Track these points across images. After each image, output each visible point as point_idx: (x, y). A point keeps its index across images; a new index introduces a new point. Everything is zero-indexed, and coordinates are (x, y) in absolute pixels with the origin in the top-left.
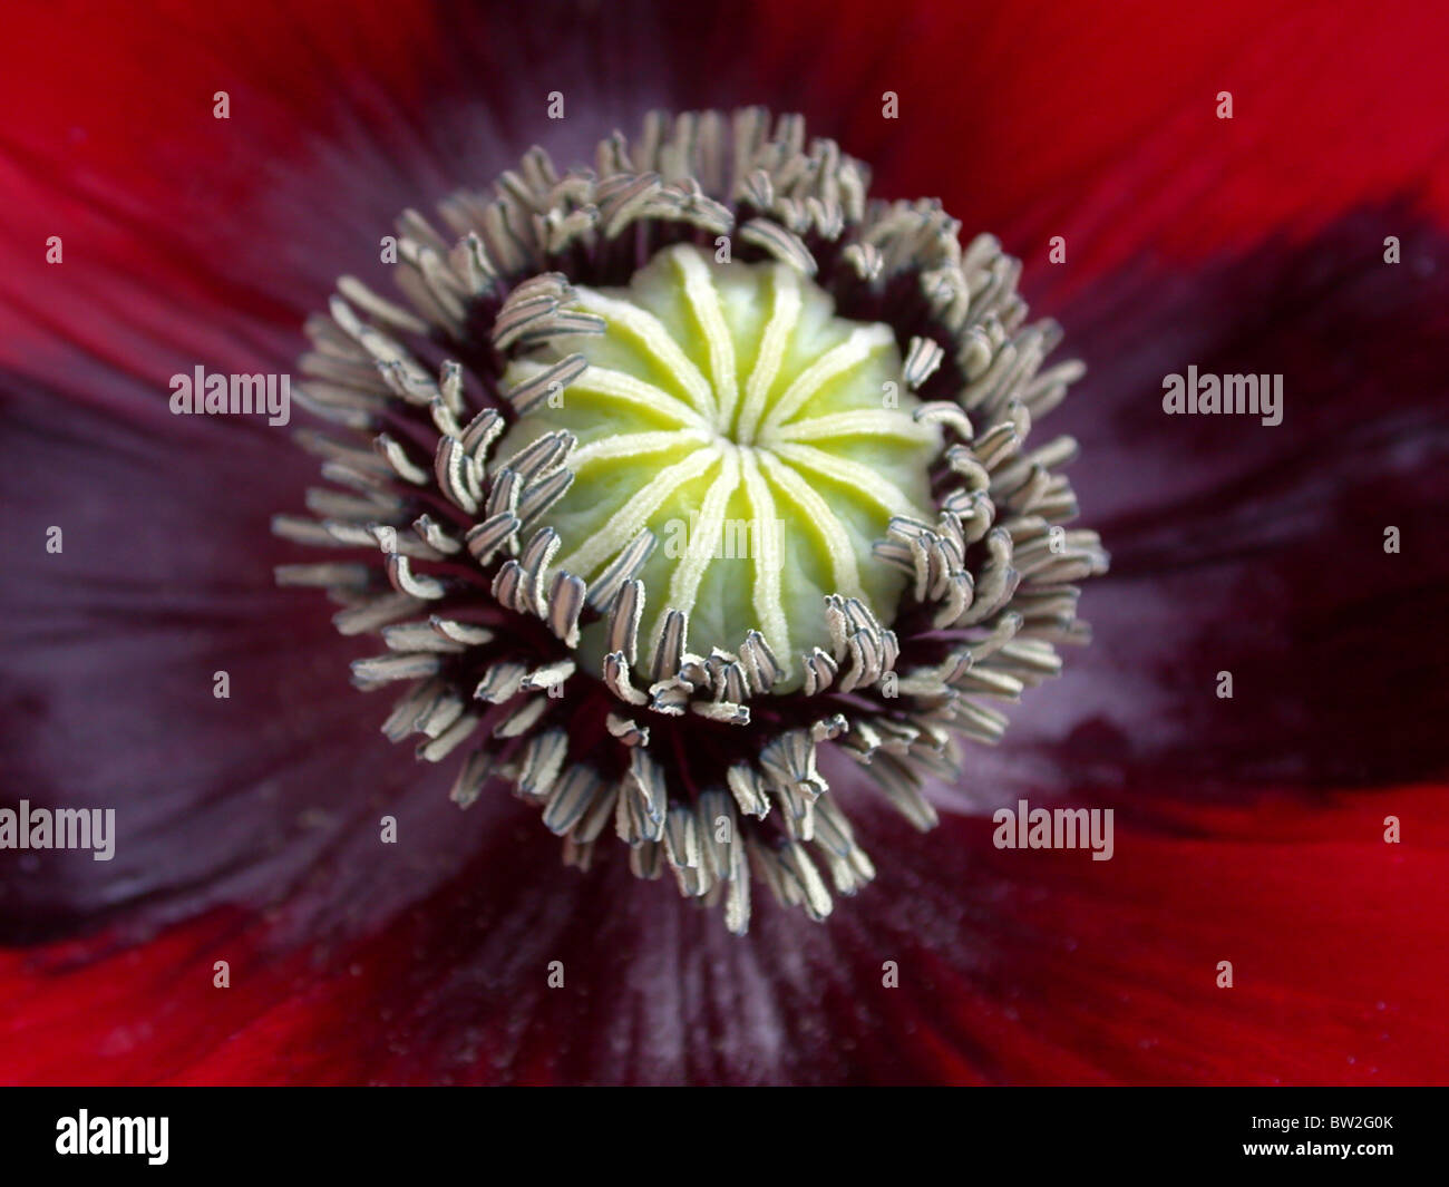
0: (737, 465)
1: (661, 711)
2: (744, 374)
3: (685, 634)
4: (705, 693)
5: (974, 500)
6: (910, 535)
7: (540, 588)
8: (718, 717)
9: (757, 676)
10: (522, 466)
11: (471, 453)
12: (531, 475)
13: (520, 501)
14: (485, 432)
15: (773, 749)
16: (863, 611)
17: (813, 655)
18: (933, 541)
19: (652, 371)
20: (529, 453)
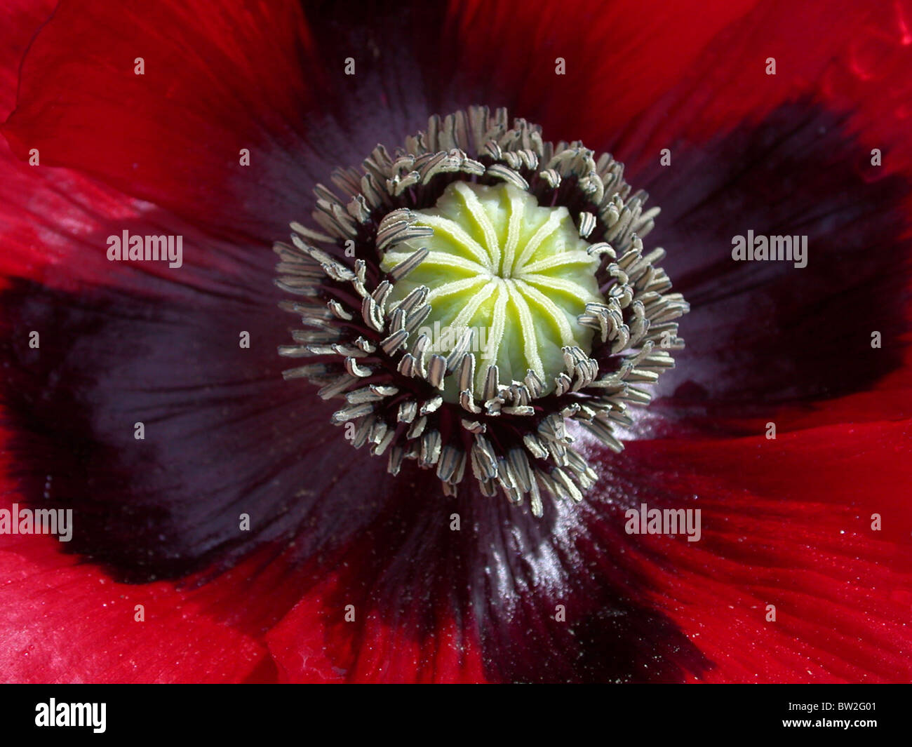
0: (506, 289)
1: (492, 415)
2: (502, 244)
3: (498, 376)
4: (510, 403)
5: (623, 289)
6: (597, 311)
7: (423, 364)
8: (519, 414)
9: (534, 391)
10: (405, 307)
11: (379, 304)
12: (411, 309)
13: (406, 323)
14: (385, 292)
15: (543, 425)
16: (580, 352)
17: (560, 377)
18: (608, 313)
19: (456, 249)
20: (409, 299)
